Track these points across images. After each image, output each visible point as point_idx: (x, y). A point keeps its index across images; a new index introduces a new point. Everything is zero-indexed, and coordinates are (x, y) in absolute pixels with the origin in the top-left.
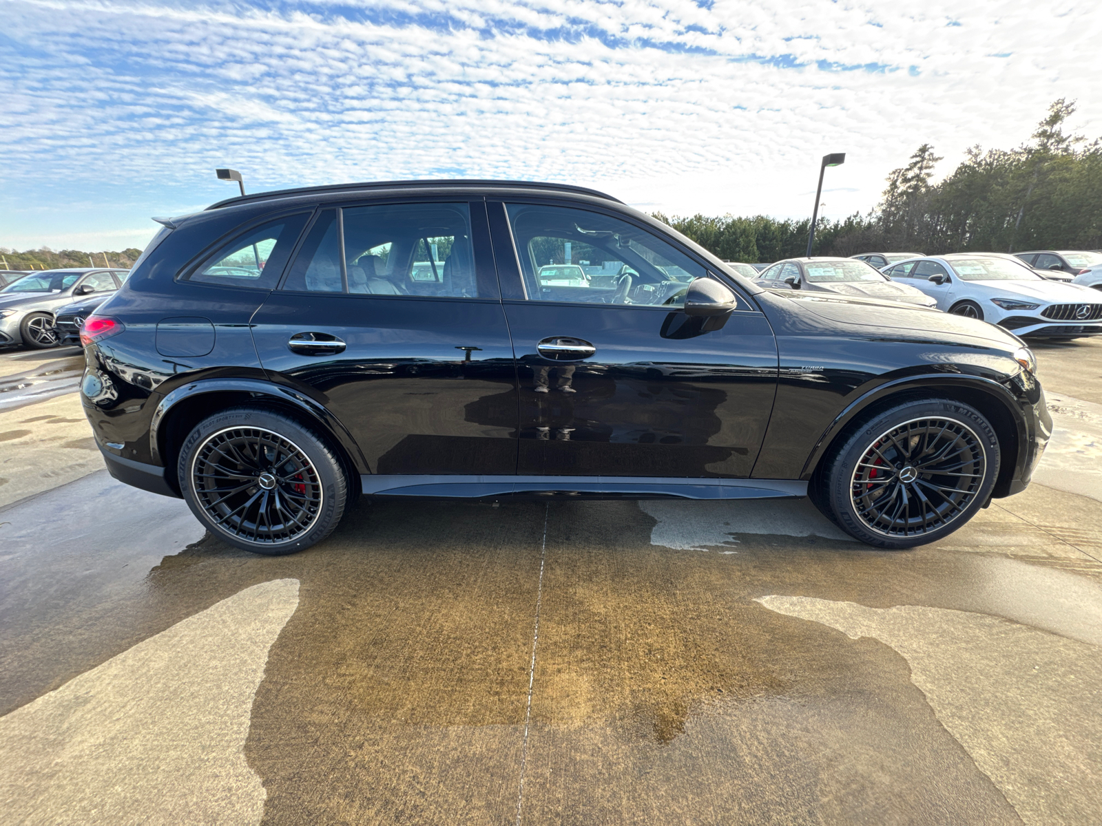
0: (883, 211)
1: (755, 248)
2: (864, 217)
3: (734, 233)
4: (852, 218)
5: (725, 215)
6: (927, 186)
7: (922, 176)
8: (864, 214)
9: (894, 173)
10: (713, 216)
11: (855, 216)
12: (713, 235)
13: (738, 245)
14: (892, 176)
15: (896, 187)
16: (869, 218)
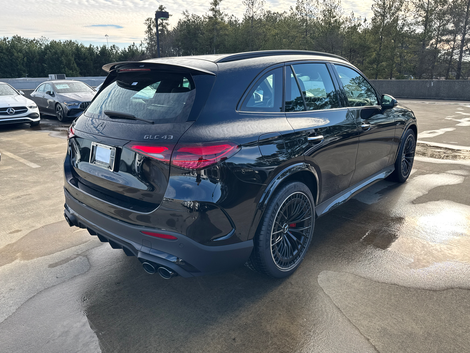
0: (148, 43)
1: (76, 65)
2: (138, 47)
3: (56, 53)
4: (132, 47)
5: (40, 37)
6: (167, 31)
7: (164, 24)
8: (137, 44)
9: (148, 20)
10: (32, 38)
11: (133, 46)
12: (37, 54)
13: (61, 62)
14: (147, 22)
15: (151, 29)
16: (141, 47)
